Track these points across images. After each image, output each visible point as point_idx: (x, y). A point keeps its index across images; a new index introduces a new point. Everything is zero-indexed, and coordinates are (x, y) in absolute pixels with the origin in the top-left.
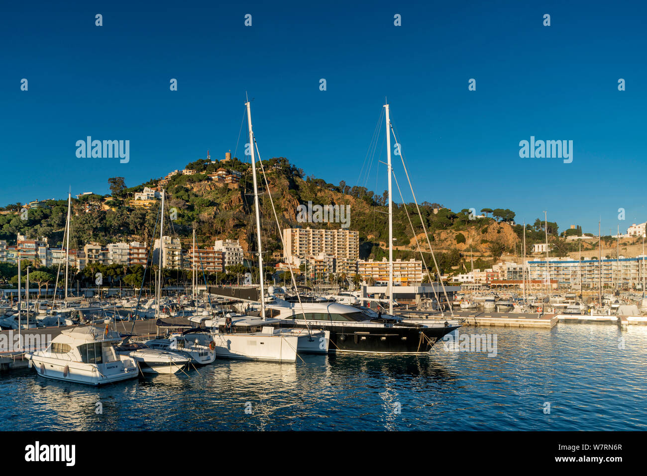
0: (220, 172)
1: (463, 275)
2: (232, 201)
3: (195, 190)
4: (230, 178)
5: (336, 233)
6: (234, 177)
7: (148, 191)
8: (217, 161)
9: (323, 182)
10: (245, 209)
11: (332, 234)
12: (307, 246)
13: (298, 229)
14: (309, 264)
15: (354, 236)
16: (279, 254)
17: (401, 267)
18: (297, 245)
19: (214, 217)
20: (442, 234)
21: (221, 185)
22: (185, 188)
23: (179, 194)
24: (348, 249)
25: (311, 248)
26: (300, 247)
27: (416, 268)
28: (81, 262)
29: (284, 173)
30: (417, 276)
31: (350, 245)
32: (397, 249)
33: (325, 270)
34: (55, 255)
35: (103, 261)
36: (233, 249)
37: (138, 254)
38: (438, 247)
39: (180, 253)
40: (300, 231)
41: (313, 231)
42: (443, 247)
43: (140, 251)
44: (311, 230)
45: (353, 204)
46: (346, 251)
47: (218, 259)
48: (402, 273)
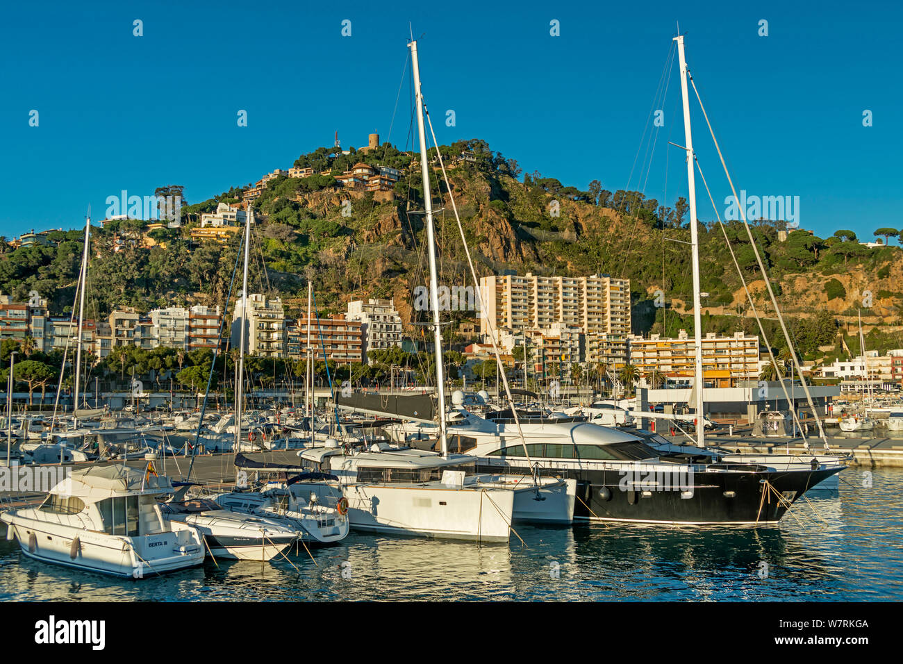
0: (359, 171)
1: (842, 364)
2: (380, 225)
3: (310, 206)
4: (378, 181)
5: (584, 283)
6: (385, 180)
7: (225, 211)
8: (353, 151)
9: (556, 185)
10: (405, 240)
11: (576, 285)
12: (527, 311)
13: (509, 278)
14: (532, 345)
15: (621, 289)
16: (472, 326)
17: (716, 350)
18: (508, 307)
19: (347, 256)
20: (797, 281)
21: (360, 195)
22: (292, 202)
23: (281, 214)
24: (608, 314)
25: (535, 314)
26: (514, 313)
27: (748, 351)
28: (103, 344)
29: (480, 170)
30: (750, 366)
31: (612, 306)
32: (707, 312)
33: (563, 358)
34: (58, 331)
35: (143, 341)
36: (382, 318)
37: (205, 328)
38: (791, 307)
39: (281, 326)
40: (513, 280)
41: (539, 281)
42: (800, 308)
43: (209, 322)
44: (535, 278)
45: (617, 226)
46: (605, 318)
47: (354, 336)
48: (719, 361)
